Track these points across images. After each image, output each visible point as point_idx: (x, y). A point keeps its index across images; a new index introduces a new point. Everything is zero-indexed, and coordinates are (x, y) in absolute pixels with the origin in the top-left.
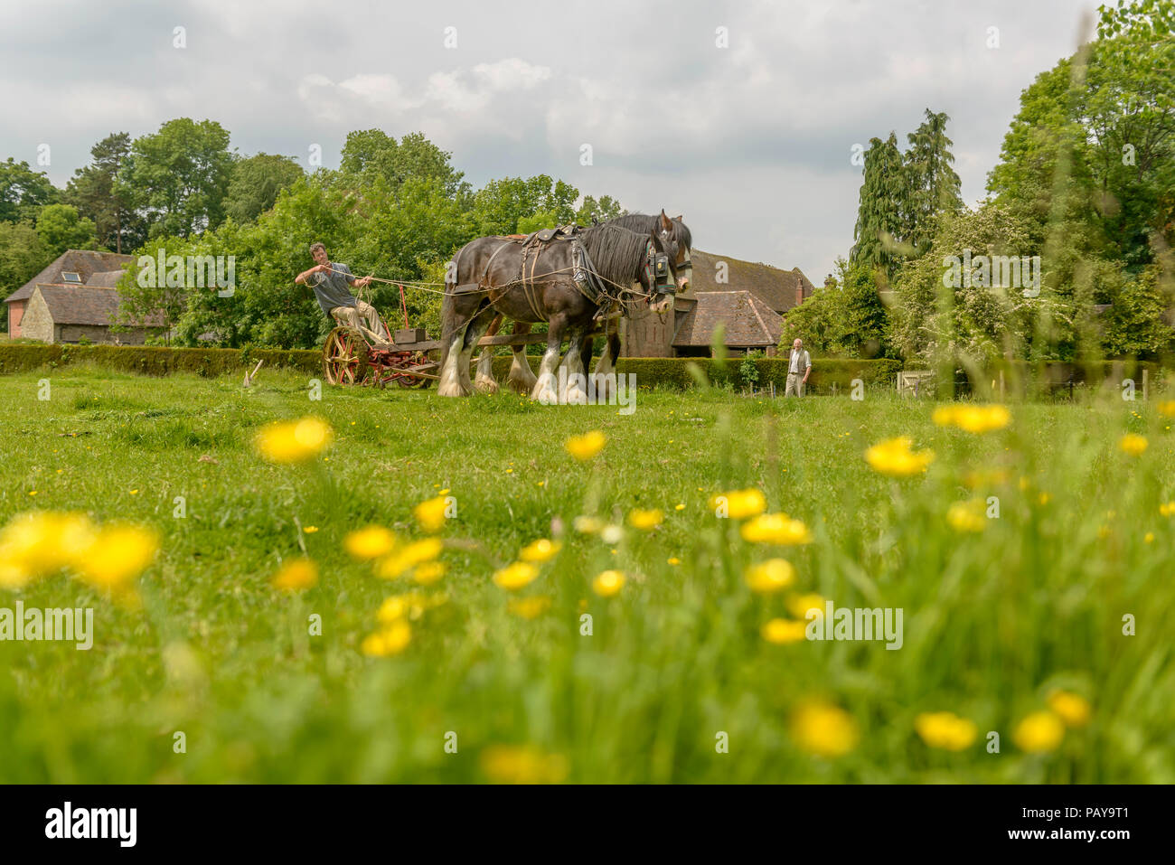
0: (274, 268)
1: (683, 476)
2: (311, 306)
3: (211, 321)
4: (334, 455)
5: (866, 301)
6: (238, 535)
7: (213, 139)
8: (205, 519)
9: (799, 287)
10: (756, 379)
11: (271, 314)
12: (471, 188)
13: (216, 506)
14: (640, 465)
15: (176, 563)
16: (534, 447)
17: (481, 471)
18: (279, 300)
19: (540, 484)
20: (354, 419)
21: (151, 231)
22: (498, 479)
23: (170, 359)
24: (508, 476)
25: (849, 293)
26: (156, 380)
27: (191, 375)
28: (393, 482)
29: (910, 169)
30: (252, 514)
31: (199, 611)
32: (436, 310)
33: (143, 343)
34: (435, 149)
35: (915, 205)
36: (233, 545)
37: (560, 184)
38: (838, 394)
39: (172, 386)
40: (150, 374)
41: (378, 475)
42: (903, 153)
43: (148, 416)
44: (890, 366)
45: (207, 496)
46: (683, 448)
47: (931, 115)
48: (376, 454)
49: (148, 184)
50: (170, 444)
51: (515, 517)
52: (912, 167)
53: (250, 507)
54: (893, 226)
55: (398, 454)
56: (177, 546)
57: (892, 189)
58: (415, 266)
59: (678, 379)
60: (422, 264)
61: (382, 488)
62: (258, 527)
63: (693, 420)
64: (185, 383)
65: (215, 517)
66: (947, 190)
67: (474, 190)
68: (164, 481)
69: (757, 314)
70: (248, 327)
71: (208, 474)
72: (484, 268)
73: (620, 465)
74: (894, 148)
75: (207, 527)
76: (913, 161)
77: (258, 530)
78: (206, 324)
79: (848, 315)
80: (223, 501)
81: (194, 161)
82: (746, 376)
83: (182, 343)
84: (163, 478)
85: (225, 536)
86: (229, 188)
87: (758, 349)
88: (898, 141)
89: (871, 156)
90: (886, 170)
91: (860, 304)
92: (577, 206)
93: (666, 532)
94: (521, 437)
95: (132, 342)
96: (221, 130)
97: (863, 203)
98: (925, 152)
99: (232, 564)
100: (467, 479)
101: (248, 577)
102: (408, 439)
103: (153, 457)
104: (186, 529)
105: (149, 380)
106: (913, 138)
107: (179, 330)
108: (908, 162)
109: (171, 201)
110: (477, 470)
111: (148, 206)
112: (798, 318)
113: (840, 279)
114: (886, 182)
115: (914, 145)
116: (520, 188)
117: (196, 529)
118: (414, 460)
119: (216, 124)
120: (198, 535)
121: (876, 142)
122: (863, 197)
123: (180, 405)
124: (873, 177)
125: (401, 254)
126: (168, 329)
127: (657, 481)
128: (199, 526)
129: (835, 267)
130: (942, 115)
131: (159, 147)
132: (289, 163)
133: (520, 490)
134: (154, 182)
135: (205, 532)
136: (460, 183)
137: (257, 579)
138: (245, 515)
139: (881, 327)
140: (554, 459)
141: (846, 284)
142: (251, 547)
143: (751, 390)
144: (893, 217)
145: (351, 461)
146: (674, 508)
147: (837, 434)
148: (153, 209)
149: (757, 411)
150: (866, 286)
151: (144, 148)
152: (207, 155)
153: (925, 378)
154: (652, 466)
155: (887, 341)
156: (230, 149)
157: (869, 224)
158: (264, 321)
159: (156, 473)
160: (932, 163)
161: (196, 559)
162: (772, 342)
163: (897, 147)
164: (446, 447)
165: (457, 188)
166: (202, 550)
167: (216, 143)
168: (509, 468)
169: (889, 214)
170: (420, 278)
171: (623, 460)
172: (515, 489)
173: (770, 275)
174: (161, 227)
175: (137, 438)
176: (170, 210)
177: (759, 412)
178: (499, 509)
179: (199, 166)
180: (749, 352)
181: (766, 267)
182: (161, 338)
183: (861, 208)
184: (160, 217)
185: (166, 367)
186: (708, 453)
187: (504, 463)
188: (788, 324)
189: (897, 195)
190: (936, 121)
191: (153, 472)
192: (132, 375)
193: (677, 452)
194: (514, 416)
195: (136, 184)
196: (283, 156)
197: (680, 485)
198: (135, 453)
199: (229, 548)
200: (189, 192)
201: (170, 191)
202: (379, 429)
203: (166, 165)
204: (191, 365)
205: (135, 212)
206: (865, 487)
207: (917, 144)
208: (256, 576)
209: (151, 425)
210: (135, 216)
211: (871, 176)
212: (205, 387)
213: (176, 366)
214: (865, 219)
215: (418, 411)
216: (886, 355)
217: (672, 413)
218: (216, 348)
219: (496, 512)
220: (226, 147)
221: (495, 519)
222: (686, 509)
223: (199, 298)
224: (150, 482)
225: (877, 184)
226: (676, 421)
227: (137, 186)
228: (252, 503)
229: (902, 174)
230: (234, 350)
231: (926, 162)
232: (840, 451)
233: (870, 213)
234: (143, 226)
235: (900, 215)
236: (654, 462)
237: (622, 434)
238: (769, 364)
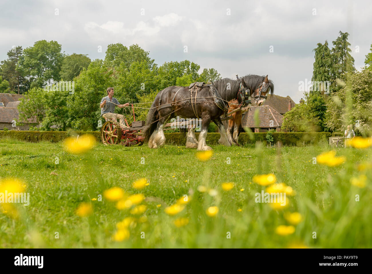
0: (80, 99)
1: (243, 178)
2: (95, 113)
3: (55, 121)
4: (104, 171)
5: (317, 109)
6: (65, 202)
7: (55, 48)
8: (52, 196)
9: (289, 104)
10: (272, 141)
11: (79, 117)
12: (157, 66)
13: (56, 191)
14: (226, 174)
15: (41, 213)
16: (184, 167)
17: (162, 177)
18: (82, 112)
19: (186, 181)
20: (112, 157)
21: (31, 85)
22: (169, 180)
23: (39, 136)
24: (173, 179)
25: (310, 106)
26: (33, 144)
27: (48, 142)
28: (127, 181)
29: (333, 55)
30: (71, 193)
31: (50, 232)
32: (144, 115)
33: (29, 130)
34: (143, 51)
35: (336, 70)
36: (63, 206)
37: (193, 64)
38: (306, 146)
39: (40, 146)
40: (32, 142)
41: (121, 179)
42: (331, 49)
43: (30, 158)
44: (327, 135)
45: (53, 187)
46: (244, 167)
47: (342, 34)
48: (121, 171)
49: (30, 66)
50: (39, 168)
51: (176, 194)
52: (334, 55)
53: (70, 191)
54: (327, 78)
55: (130, 171)
56: (41, 206)
57: (326, 64)
58: (136, 97)
59: (241, 141)
60: (138, 96)
61: (123, 184)
62: (73, 199)
63: (247, 156)
64: (45, 145)
65: (56, 195)
66: (349, 63)
67: (159, 67)
68: (36, 182)
69: (273, 115)
70: (70, 122)
71: (53, 179)
72: (173, 98)
73: (218, 174)
74: (327, 47)
75: (53, 199)
76: (335, 52)
77: (73, 200)
78: (53, 121)
79: (309, 114)
80: (59, 189)
81: (48, 57)
82: (268, 140)
83: (44, 129)
84: (36, 181)
85: (60, 203)
86: (62, 67)
87: (273, 128)
88: (329, 45)
89: (318, 50)
90: (324, 56)
91: (314, 110)
92: (200, 72)
93: (236, 200)
94: (178, 164)
95: (24, 129)
96: (58, 44)
97: (315, 69)
98: (339, 48)
99: (63, 213)
100: (156, 180)
101: (69, 218)
102: (133, 165)
103: (32, 173)
104: (45, 200)
105: (31, 144)
106: (334, 43)
107: (42, 125)
108: (333, 53)
109: (39, 72)
110: (161, 177)
111: (30, 75)
112: (289, 116)
113: (306, 100)
114: (324, 61)
115: (335, 46)
116: (177, 65)
117: (49, 200)
118: (136, 173)
119: (56, 42)
120: (50, 202)
121: (320, 45)
122: (315, 66)
123: (43, 153)
124: (319, 59)
125: (130, 93)
126: (38, 124)
127: (233, 180)
128: (50, 198)
129: (304, 95)
130: (346, 33)
131: (34, 52)
132: (85, 57)
133: (178, 183)
134: (32, 66)
135: (52, 201)
136: (153, 64)
137: (73, 219)
138: (68, 194)
139: (323, 119)
140: (192, 172)
141: (308, 102)
142: (70, 206)
143: (271, 145)
144: (327, 75)
145: (111, 174)
146: (240, 190)
147: (305, 161)
148: (31, 76)
149: (273, 153)
150: (316, 103)
151: (28, 52)
152: (53, 54)
153: (340, 139)
154: (231, 174)
155: (325, 125)
156: (62, 52)
157: (317, 78)
158: (76, 120)
159: (34, 179)
160: (342, 53)
161: (49, 211)
162: (279, 126)
163: (328, 46)
164: (149, 168)
165: (152, 66)
166: (51, 208)
167: (56, 50)
168: (173, 175)
169: (325, 74)
170: (138, 102)
171: (219, 172)
172: (176, 183)
173: (278, 99)
174: (35, 84)
175: (26, 166)
176: (38, 76)
177: (274, 153)
178: (169, 191)
179: (50, 59)
180: (270, 130)
181: (276, 96)
182: (36, 127)
183: (314, 71)
184: (34, 80)
185: (38, 139)
186: (253, 169)
187: (172, 174)
188: (285, 119)
189: (328, 66)
190: (344, 36)
191: (32, 178)
192: (24, 142)
193: (241, 169)
194: (175, 156)
195: (25, 66)
196: (83, 54)
197: (242, 181)
198: (25, 172)
199: (62, 207)
200: (46, 69)
201: (38, 69)
202: (122, 161)
203: (37, 59)
204: (48, 138)
205: (25, 78)
206: (317, 181)
207: (336, 45)
208: (73, 218)
209: (32, 161)
210: (25, 79)
211: (318, 58)
212: (53, 146)
213: (41, 139)
214: (315, 76)
215: (137, 154)
216: (325, 130)
217: (239, 153)
218: (57, 131)
219: (168, 192)
220: (60, 51)
221: (168, 195)
222: (244, 191)
223: (50, 111)
224: (31, 183)
225: (320, 62)
226: (240, 157)
227: (25, 67)
228: (71, 189)
229: (330, 57)
230: (65, 132)
231: (340, 52)
232: (307, 168)
233: (318, 73)
234: (28, 83)
235: (330, 74)
236: (231, 173)
237: (219, 162)
238: (278, 134)
